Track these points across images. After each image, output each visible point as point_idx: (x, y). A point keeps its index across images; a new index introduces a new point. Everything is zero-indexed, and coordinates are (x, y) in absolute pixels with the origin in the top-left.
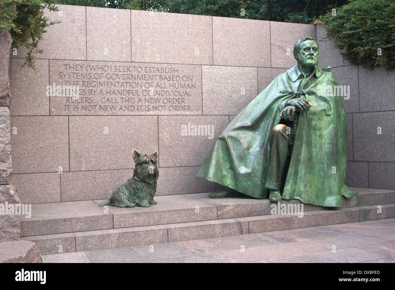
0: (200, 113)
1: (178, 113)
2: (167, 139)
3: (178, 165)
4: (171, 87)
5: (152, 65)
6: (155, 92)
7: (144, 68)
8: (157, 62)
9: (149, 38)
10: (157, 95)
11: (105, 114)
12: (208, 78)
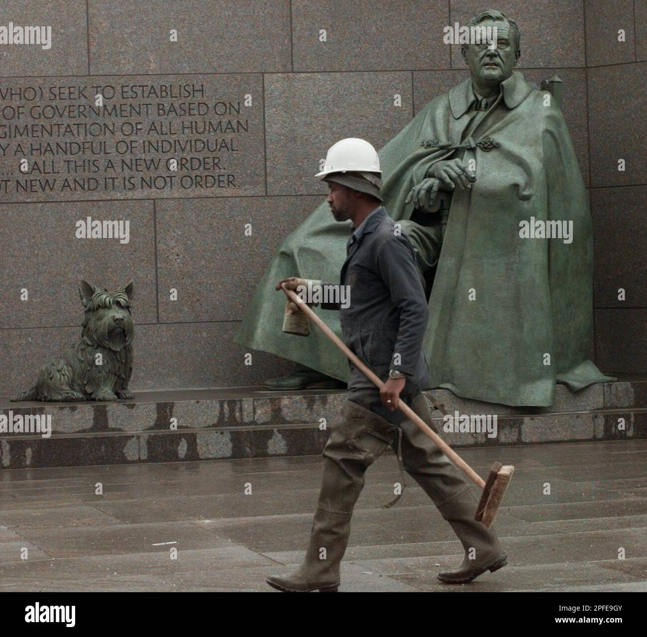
0: (259, 190)
1: (205, 192)
2: (178, 255)
3: (205, 317)
4: (186, 131)
5: (141, 80)
6: (147, 144)
7: (119, 88)
8: (150, 73)
9: (131, 16)
10: (152, 150)
11: (29, 200)
12: (279, 105)
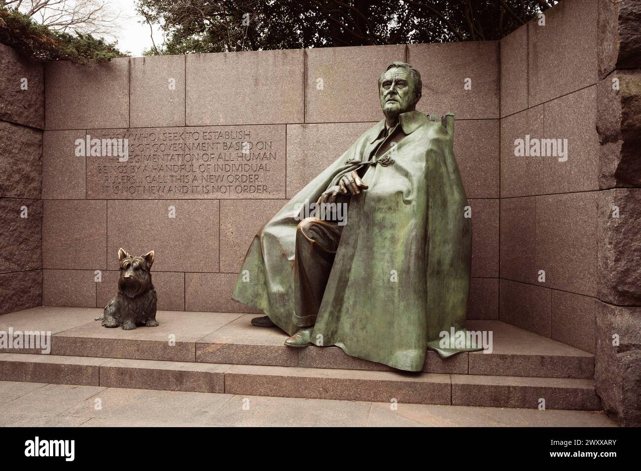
1: (249, 196)
2: (232, 233)
4: (239, 159)
6: (216, 166)
10: (220, 170)
12: (296, 143)
